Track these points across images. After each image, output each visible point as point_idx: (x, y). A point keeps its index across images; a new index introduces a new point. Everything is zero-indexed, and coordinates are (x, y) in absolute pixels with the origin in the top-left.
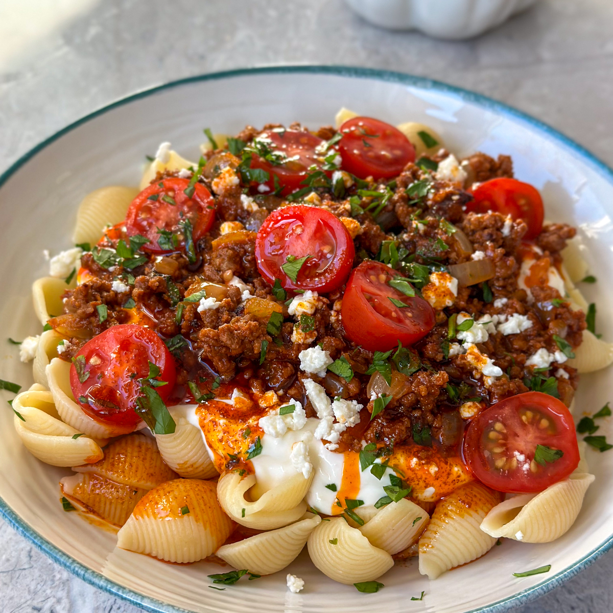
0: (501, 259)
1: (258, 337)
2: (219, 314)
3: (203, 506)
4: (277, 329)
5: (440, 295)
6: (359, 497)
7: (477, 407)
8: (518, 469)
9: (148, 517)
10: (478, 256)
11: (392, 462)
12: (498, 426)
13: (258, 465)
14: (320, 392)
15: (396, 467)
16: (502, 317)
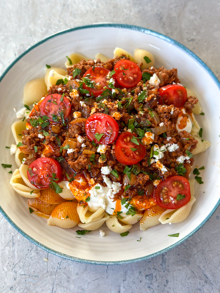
0: (169, 126)
1: (88, 164)
2: (74, 154)
3: (73, 215)
4: (94, 159)
5: (148, 141)
6: (121, 211)
7: (159, 182)
8: (171, 203)
9: (56, 217)
10: (162, 125)
11: (131, 203)
12: (165, 188)
13: (89, 203)
14: (108, 181)
15: (132, 204)
16: (169, 144)
